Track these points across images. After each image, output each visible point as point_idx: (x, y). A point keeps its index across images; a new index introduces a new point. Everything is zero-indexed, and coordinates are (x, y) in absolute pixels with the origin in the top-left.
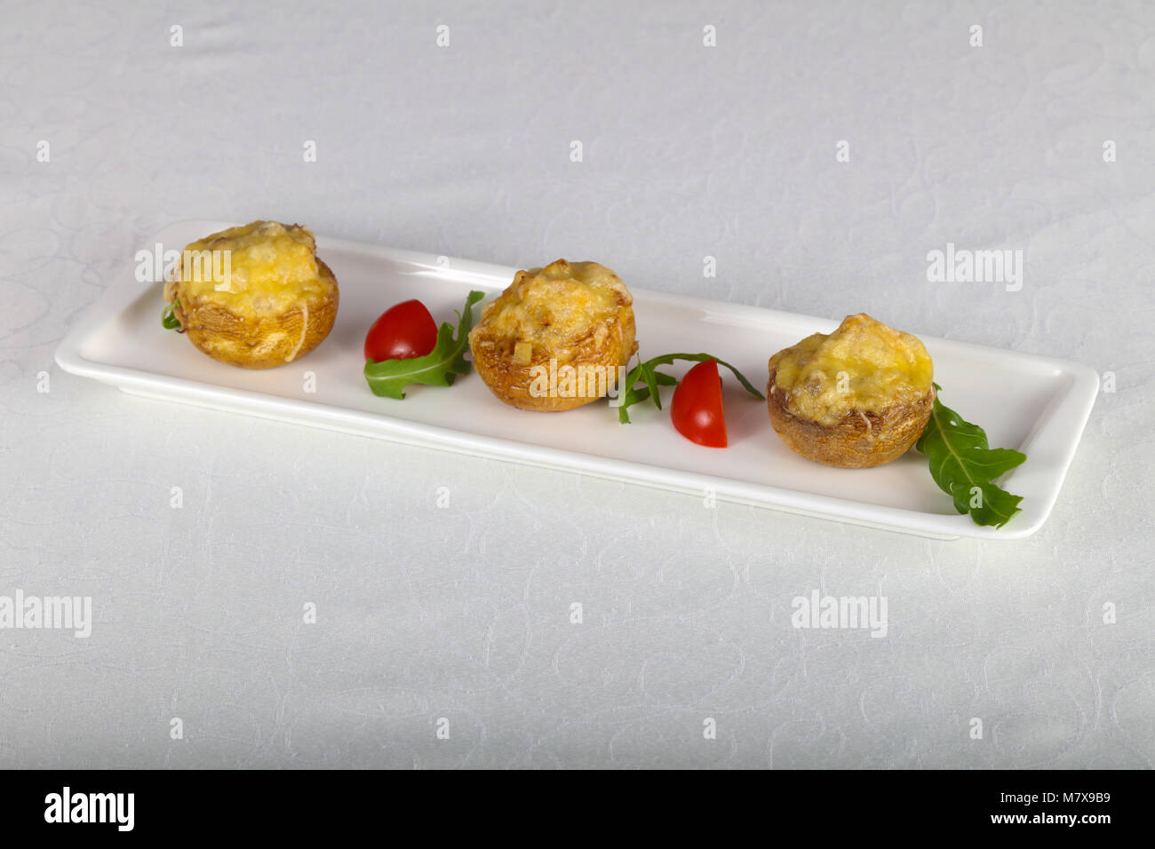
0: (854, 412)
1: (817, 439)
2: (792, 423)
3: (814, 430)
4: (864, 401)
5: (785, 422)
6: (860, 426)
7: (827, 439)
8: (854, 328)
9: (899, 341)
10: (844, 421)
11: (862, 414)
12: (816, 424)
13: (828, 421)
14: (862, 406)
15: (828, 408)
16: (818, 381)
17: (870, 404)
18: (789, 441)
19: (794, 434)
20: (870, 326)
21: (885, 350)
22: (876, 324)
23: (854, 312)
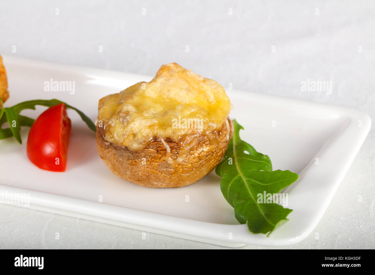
0: (155, 139)
1: (128, 162)
2: (110, 149)
3: (126, 154)
4: (165, 129)
5: (105, 149)
6: (161, 150)
7: (135, 162)
8: (165, 73)
9: (202, 84)
10: (148, 145)
11: (163, 140)
12: (126, 149)
13: (135, 146)
14: (162, 134)
15: (134, 135)
16: (127, 113)
17: (169, 132)
18: (110, 166)
19: (112, 158)
20: (179, 72)
21: (188, 90)
22: (184, 71)
23: (168, 62)
